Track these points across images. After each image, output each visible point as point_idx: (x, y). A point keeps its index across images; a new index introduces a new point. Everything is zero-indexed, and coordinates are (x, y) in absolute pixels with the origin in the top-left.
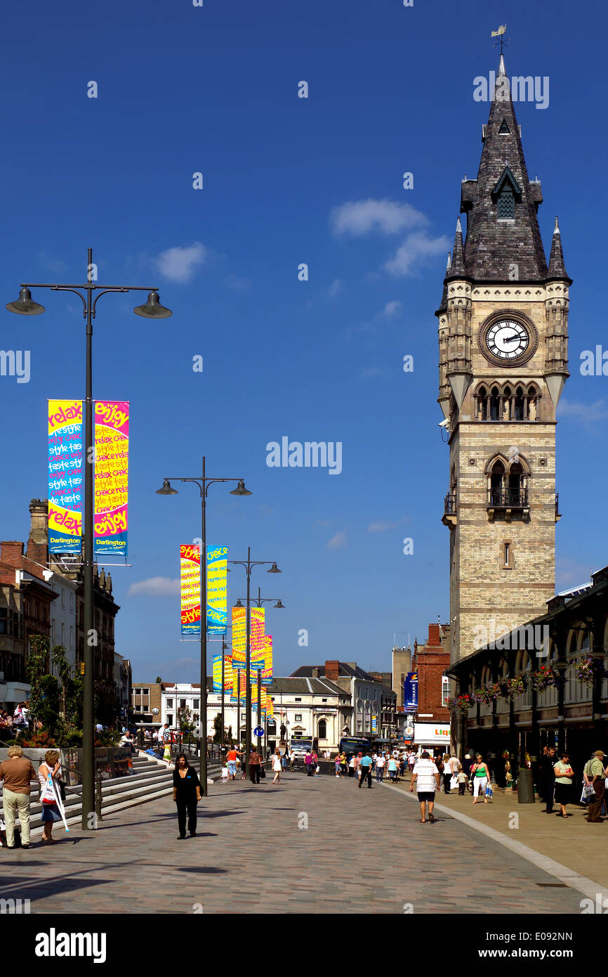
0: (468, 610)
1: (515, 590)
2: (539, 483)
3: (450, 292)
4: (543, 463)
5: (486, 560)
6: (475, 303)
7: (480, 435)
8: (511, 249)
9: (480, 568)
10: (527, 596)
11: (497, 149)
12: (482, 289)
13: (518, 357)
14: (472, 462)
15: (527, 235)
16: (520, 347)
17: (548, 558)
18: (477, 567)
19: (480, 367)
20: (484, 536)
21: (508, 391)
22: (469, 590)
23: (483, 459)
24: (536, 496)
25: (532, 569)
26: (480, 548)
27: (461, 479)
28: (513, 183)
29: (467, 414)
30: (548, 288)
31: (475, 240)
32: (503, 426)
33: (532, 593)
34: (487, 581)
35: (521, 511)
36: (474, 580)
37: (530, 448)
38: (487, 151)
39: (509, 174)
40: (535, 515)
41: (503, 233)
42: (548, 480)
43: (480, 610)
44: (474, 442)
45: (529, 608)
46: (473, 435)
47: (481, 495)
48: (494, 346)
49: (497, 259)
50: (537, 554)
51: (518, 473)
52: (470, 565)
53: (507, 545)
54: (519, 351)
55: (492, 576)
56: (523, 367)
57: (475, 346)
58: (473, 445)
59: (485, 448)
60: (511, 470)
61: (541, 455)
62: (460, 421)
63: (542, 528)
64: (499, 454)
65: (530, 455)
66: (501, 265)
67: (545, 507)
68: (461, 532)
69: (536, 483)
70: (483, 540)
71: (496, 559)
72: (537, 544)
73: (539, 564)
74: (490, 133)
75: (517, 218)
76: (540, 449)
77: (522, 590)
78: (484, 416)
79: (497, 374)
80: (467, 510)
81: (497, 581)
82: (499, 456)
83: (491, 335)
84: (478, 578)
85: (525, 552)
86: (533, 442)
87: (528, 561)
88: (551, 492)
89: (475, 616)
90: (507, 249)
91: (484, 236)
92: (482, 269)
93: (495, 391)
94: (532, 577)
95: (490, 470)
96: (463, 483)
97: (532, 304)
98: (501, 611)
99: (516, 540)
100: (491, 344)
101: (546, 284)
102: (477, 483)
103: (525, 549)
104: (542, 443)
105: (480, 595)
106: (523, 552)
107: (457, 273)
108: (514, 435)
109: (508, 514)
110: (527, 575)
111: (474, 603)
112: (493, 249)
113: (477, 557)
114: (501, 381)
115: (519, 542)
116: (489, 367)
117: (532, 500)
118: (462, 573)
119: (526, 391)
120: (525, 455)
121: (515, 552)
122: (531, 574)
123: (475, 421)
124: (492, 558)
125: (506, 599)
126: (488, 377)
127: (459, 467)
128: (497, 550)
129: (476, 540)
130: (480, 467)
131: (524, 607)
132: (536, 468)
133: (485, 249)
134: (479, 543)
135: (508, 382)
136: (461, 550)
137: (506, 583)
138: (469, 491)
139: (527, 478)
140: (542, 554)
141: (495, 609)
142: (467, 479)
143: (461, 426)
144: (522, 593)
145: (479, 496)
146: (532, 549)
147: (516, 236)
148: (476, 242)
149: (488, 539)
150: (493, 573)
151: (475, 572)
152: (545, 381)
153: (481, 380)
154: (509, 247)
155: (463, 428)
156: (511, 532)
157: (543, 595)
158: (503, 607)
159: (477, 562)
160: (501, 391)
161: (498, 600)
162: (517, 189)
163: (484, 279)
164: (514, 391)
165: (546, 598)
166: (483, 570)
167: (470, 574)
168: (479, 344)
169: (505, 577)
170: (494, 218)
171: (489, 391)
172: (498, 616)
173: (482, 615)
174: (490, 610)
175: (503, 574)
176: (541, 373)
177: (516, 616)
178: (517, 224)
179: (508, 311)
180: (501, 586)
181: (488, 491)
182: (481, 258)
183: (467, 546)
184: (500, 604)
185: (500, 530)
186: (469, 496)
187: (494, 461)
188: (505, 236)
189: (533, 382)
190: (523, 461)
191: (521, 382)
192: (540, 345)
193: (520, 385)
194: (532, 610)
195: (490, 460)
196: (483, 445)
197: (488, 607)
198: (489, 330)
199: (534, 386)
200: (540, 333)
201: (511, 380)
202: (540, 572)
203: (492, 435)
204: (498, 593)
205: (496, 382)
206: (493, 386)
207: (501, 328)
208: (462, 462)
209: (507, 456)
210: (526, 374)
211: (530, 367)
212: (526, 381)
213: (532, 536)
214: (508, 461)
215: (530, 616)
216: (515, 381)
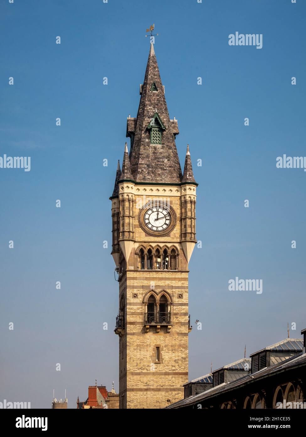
0: (133, 390)
1: (163, 376)
2: (177, 309)
3: (121, 189)
4: (180, 296)
5: (144, 358)
6: (137, 196)
7: (140, 279)
8: (159, 163)
9: (140, 363)
10: (170, 380)
11: (150, 101)
12: (141, 188)
13: (164, 230)
14: (135, 296)
15: (169, 155)
16: (165, 224)
17: (184, 356)
18: (138, 362)
19: (140, 235)
20: (143, 343)
21: (158, 251)
22: (133, 377)
23: (142, 294)
24: (176, 317)
25: (174, 364)
26: (140, 350)
27: (128, 307)
28: (160, 123)
29: (132, 266)
30: (183, 188)
31: (137, 156)
32: (154, 273)
33: (173, 379)
34: (145, 371)
35: (166, 327)
37: (172, 287)
38: (143, 102)
39: (158, 117)
40: (174, 329)
41: (154, 153)
42: (183, 307)
43: (141, 390)
44: (136, 283)
45: (172, 388)
46: (136, 279)
47: (141, 316)
48: (149, 223)
49: (151, 169)
50: (177, 354)
51: (165, 303)
52: (133, 361)
53: (158, 348)
54: (165, 226)
55: (148, 368)
56: (168, 236)
57: (136, 222)
58: (135, 285)
59: (143, 287)
60: (160, 301)
61: (179, 292)
62: (127, 270)
63: (180, 337)
65: (172, 292)
66: (153, 173)
67: (182, 324)
68: (128, 340)
69: (176, 309)
70: (143, 345)
71: (151, 357)
72: (176, 347)
73: (178, 360)
74: (146, 91)
75: (163, 144)
76: (178, 287)
77: (167, 376)
78: (143, 267)
79: (151, 241)
80: (132, 326)
81: (151, 371)
82: (152, 292)
83: (147, 216)
84: (139, 369)
85: (169, 352)
86: (174, 283)
87: (171, 358)
88: (185, 314)
89: (137, 393)
90: (157, 163)
91: (142, 154)
92: (141, 175)
93: (150, 251)
94: (174, 368)
95: (146, 300)
96: (129, 309)
97: (173, 197)
98: (154, 390)
99: (164, 345)
100: (147, 221)
101: (182, 186)
102: (138, 309)
103: (169, 350)
104: (179, 284)
105: (140, 380)
106: (167, 352)
107: (125, 178)
109: (158, 329)
110: (170, 367)
111: (136, 385)
112: (148, 163)
113: (138, 356)
114: (154, 245)
115: (166, 346)
116: (146, 236)
117: (174, 320)
118: (128, 366)
119: (169, 251)
120: (169, 291)
121: (163, 352)
122: (173, 366)
123: (137, 270)
124: (148, 357)
125: (157, 382)
126: (145, 242)
127: (126, 299)
128: (150, 352)
129: (137, 345)
130: (139, 300)
131: (168, 387)
132: (176, 300)
133: (143, 162)
134: (140, 347)
135: (158, 245)
136: (128, 351)
137: (156, 372)
138: (133, 314)
139: (170, 306)
140: (180, 354)
141: (150, 389)
142: (132, 307)
143: (128, 273)
144: (166, 378)
145: (140, 317)
146: (173, 350)
147: (162, 155)
148: (137, 158)
149: (145, 344)
150: (148, 366)
151: (137, 365)
152: (181, 245)
153: (140, 244)
154: (159, 161)
155: (129, 275)
156: (160, 339)
157: (181, 380)
158: (155, 387)
159: (138, 359)
160: (154, 252)
161: (152, 383)
162: (163, 126)
163: (142, 181)
164: (162, 252)
165: (182, 381)
166: (142, 364)
167: (134, 366)
168: (139, 222)
169: (156, 368)
170: (148, 144)
171: (146, 251)
172: (152, 393)
173: (141, 393)
174: (146, 390)
176: (178, 240)
177: (163, 393)
178: (163, 148)
180: (154, 374)
181: (145, 313)
182: (141, 168)
183: (132, 349)
184: (153, 385)
185: (152, 338)
186: (133, 317)
187: (149, 295)
188: (155, 155)
189: (174, 246)
190: (167, 295)
191: (166, 246)
192: (178, 223)
193: (165, 247)
194: (174, 390)
195: (146, 294)
196: (142, 285)
197: (145, 387)
198: (146, 213)
199: (175, 249)
200: (178, 215)
201: (160, 244)
202: (178, 365)
203: (147, 279)
204: (152, 379)
205: (150, 246)
206: (148, 248)
207: (153, 212)
208: (128, 296)
209: (157, 292)
210: (169, 241)
211: (172, 236)
212: (169, 245)
213: (174, 342)
214: (157, 295)
215: (172, 393)
216: (162, 245)
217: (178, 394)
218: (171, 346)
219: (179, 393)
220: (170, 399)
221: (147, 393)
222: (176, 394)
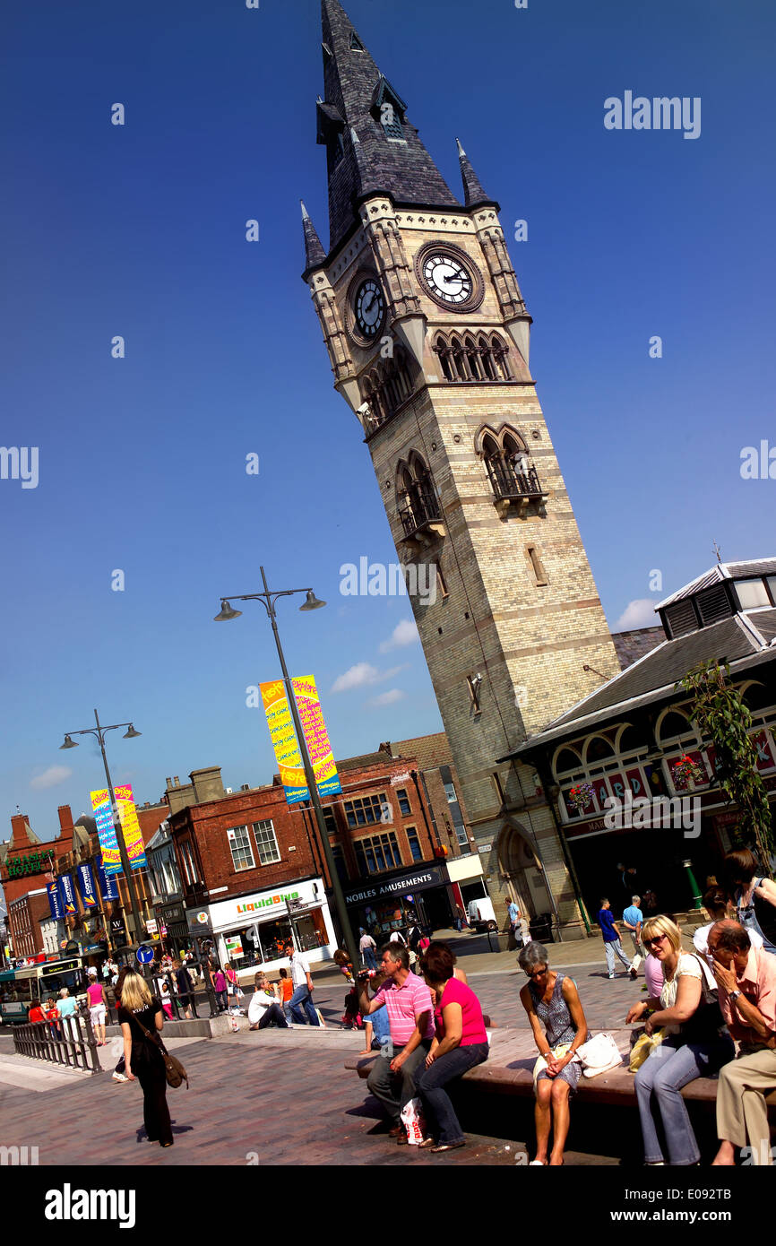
0: (515, 654)
1: (559, 614)
2: (541, 462)
3: (362, 216)
4: (536, 435)
5: (514, 576)
6: (401, 232)
7: (455, 401)
9: (511, 589)
10: (575, 621)
12: (403, 215)
13: (465, 300)
14: (457, 439)
15: (426, 159)
16: (464, 289)
17: (581, 563)
18: (507, 587)
19: (432, 310)
20: (502, 542)
21: (469, 342)
22: (507, 623)
23: (469, 434)
24: (542, 480)
25: (569, 582)
26: (502, 560)
27: (451, 464)
28: (395, 97)
29: (431, 374)
30: (476, 216)
32: (478, 388)
33: (579, 616)
34: (524, 607)
35: (538, 499)
36: (508, 608)
37: (518, 417)
39: (387, 87)
40: (551, 506)
41: (399, 154)
42: (548, 458)
43: (528, 652)
44: (451, 411)
45: (583, 637)
46: (448, 402)
47: (480, 483)
48: (436, 286)
49: (406, 182)
50: (568, 559)
52: (497, 586)
53: (531, 551)
54: (465, 294)
55: (528, 599)
56: (478, 313)
57: (415, 284)
58: (451, 415)
59: (466, 419)
60: (503, 446)
61: (531, 426)
62: (427, 383)
63: (562, 523)
64: (486, 426)
65: (521, 426)
67: (559, 494)
68: (473, 539)
69: (538, 462)
70: (503, 547)
71: (524, 572)
72: (563, 546)
73: (575, 573)
75: (408, 139)
76: (527, 417)
77: (566, 613)
78: (448, 375)
79: (452, 321)
80: (471, 506)
81: (536, 605)
82: (486, 429)
83: (428, 273)
84: (512, 603)
85: (553, 559)
86: (518, 409)
87: (561, 571)
88: (556, 473)
89: (524, 661)
91: (380, 155)
93: (456, 343)
94: (572, 593)
95: (480, 448)
96: (457, 468)
97: (463, 236)
98: (554, 647)
99: (540, 543)
100: (431, 284)
101: (474, 212)
102: (472, 467)
103: (553, 554)
104: (527, 409)
106: (551, 559)
108: (493, 400)
109: (525, 505)
110: (565, 590)
111: (519, 641)
112: (396, 171)
113: (503, 574)
114: (460, 330)
115: (544, 545)
116: (440, 312)
118: (491, 599)
119: (489, 343)
120: (514, 425)
121: (542, 559)
122: (570, 588)
123: (440, 383)
124: (520, 572)
125: (553, 629)
126: (443, 324)
127: (444, 447)
128: (521, 563)
129: (494, 548)
130: (467, 447)
131: (576, 637)
132: (531, 443)
134: (499, 552)
135: (467, 331)
137: (546, 606)
138: (464, 479)
139: (525, 457)
140: (573, 559)
141: (546, 646)
142: (458, 463)
143: (430, 390)
144: (567, 617)
145: (479, 485)
146: (561, 553)
147: (415, 159)
149: (507, 546)
150: (527, 594)
151: (506, 595)
152: (507, 330)
153: (436, 328)
154: (413, 169)
155: (434, 394)
156: (529, 532)
157: (591, 616)
158: (553, 641)
159: (505, 580)
160: (461, 344)
161: (545, 632)
162: (401, 104)
163: (403, 201)
165: (596, 620)
166: (515, 592)
167: (501, 598)
168: (420, 282)
169: (543, 598)
170: (383, 137)
171: (448, 344)
172: (551, 656)
173: (531, 658)
174: (540, 649)
175: (540, 594)
176: (499, 320)
177: (572, 652)
178: (410, 145)
179: (441, 243)
180: (542, 611)
181: (485, 476)
183: (486, 559)
184: (548, 638)
185: (517, 531)
186: (468, 486)
187: (481, 439)
188: (403, 157)
189: (494, 332)
190: (513, 433)
191: (481, 331)
192: (488, 284)
193: (480, 335)
194: (587, 641)
195: (477, 435)
196: (462, 414)
197: (536, 644)
198: (425, 267)
199: (496, 337)
200: (484, 271)
201: (470, 329)
202: (578, 585)
203: (469, 401)
204: (542, 622)
205: (454, 331)
206: (451, 337)
207: (436, 265)
208: (445, 440)
209: (495, 428)
210: (483, 321)
211: (485, 313)
212: (487, 330)
213: (555, 535)
214: (497, 435)
215: (587, 650)
216: (474, 330)
217: (598, 648)
218: (554, 544)
219: (600, 647)
220: (587, 663)
221: (543, 657)
222: (594, 651)
